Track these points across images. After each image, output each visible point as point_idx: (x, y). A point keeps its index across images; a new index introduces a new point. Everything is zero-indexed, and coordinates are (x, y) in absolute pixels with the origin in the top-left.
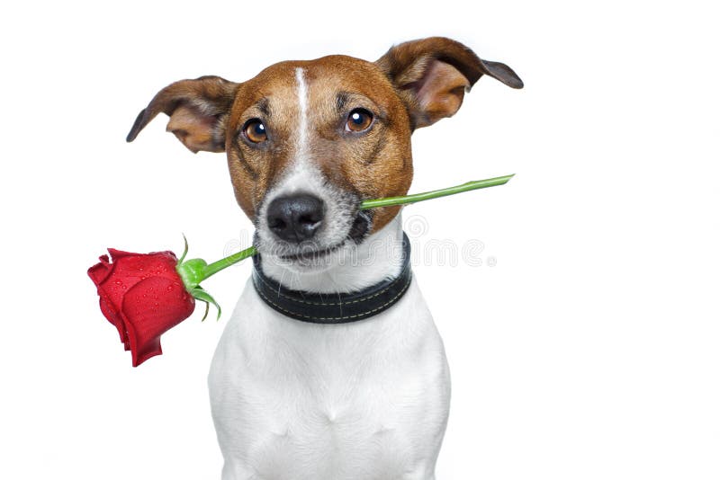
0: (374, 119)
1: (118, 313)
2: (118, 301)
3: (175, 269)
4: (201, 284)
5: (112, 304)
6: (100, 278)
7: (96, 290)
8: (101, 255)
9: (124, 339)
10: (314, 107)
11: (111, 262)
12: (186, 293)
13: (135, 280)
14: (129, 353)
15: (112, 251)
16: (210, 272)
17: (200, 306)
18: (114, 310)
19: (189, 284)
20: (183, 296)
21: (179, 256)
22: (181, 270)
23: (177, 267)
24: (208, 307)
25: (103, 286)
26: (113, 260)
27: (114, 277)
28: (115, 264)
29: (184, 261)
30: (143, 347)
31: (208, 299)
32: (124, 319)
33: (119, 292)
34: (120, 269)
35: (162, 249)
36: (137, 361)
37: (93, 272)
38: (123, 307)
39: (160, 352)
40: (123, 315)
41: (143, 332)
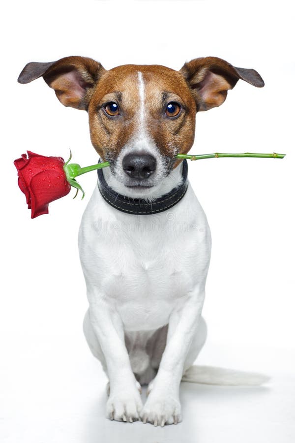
0: (182, 109)
1: (27, 187)
2: (29, 181)
3: (62, 168)
4: (76, 178)
5: (25, 181)
6: (21, 166)
7: (17, 172)
8: (23, 154)
9: (29, 202)
10: (148, 99)
11: (28, 158)
12: (67, 182)
13: (40, 170)
14: (30, 210)
15: (29, 152)
16: (82, 172)
17: (73, 190)
18: (26, 185)
19: (69, 177)
20: (65, 183)
21: (66, 161)
22: (66, 169)
23: (64, 166)
24: (77, 191)
25: (22, 171)
26: (29, 157)
27: (28, 167)
28: (30, 160)
29: (68, 164)
30: (38, 208)
31: (79, 187)
32: (30, 190)
33: (29, 175)
34: (32, 163)
35: (57, 156)
36: (34, 216)
37: (17, 162)
38: (30, 184)
39: (47, 212)
40: (30, 189)
41: (39, 200)
